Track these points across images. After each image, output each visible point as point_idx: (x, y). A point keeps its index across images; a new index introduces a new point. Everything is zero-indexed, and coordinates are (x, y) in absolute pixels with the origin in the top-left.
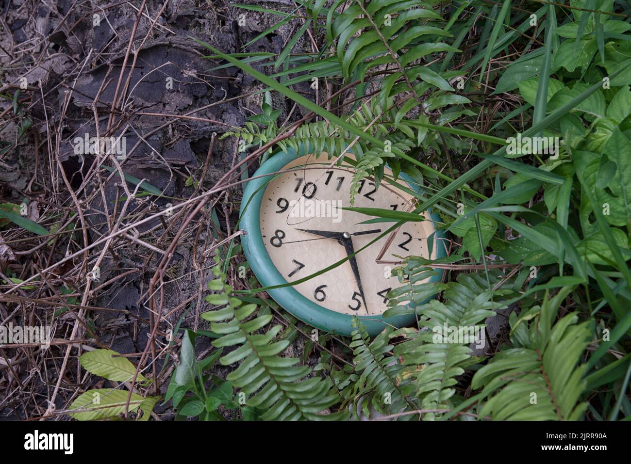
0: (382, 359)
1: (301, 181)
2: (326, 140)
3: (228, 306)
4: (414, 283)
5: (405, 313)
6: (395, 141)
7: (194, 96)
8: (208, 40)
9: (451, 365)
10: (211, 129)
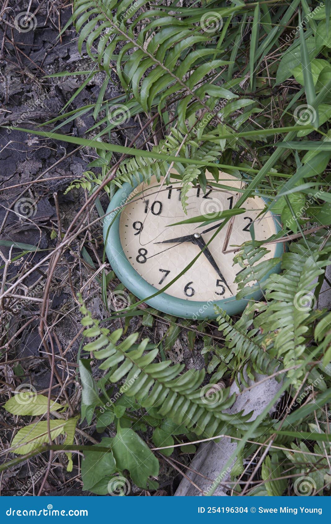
0: (247, 333)
1: (147, 202)
2: (151, 166)
3: (101, 335)
4: (253, 264)
5: (252, 291)
6: (207, 150)
7: (42, 159)
8: (40, 108)
9: (298, 325)
10: (63, 182)
